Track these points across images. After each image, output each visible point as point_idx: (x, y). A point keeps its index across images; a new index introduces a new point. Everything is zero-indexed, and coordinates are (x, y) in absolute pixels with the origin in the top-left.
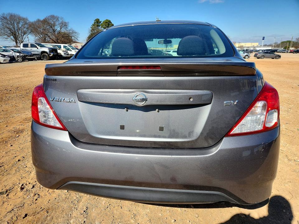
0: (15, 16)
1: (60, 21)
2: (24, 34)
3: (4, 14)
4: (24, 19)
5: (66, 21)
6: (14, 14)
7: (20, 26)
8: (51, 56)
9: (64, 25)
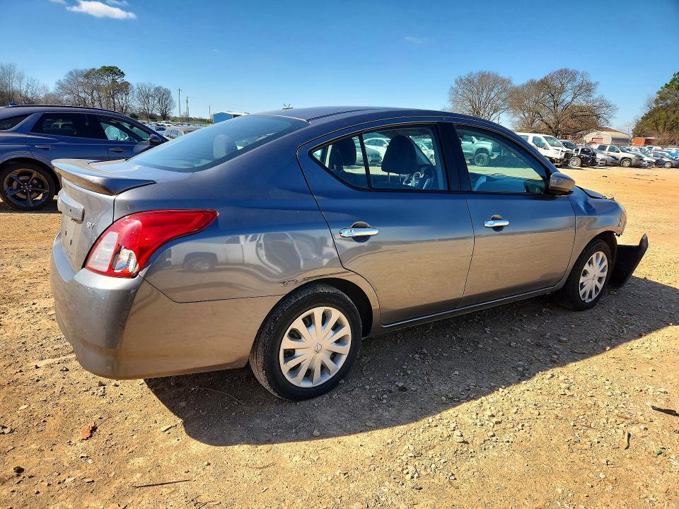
0: (489, 76)
1: (579, 79)
2: (495, 111)
3: (471, 73)
4: (503, 81)
5: (593, 81)
6: (489, 73)
7: (492, 95)
8: (492, 158)
9: (587, 88)
